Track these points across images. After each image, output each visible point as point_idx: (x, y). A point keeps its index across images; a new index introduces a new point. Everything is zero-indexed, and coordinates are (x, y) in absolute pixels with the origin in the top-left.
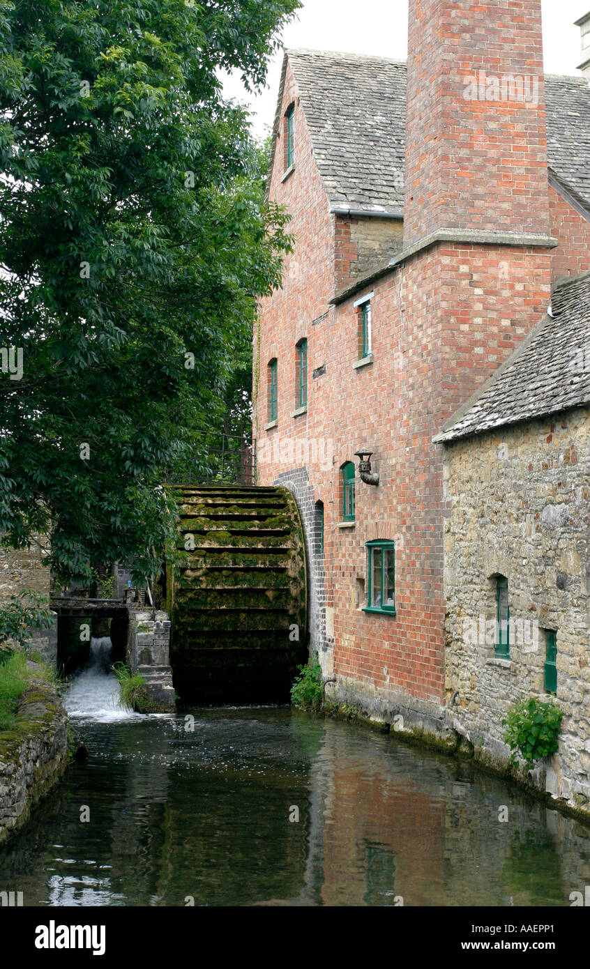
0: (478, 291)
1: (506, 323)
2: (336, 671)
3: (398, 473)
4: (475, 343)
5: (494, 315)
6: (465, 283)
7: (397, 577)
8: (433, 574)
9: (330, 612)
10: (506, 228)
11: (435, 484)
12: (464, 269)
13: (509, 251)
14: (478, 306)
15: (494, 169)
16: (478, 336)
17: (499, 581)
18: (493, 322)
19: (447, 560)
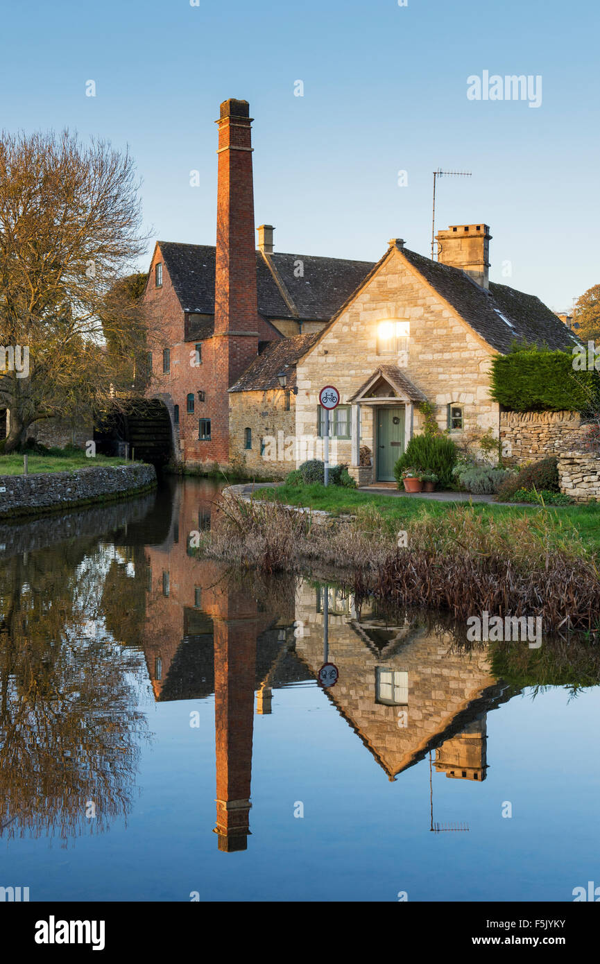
0: (238, 349)
1: (246, 358)
3: (212, 399)
4: (237, 363)
6: (235, 346)
7: (212, 430)
8: (226, 428)
10: (246, 331)
11: (226, 403)
12: (235, 342)
13: (246, 338)
14: (239, 353)
15: (243, 314)
16: (239, 361)
17: (248, 430)
19: (230, 424)
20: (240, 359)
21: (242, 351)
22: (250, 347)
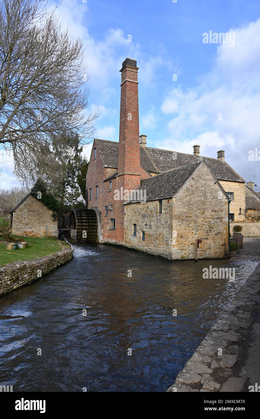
0: (130, 182)
1: (134, 186)
2: (103, 239)
3: (116, 208)
5: (132, 185)
6: (128, 180)
7: (116, 224)
8: (122, 224)
9: (102, 230)
10: (134, 172)
11: (123, 210)
12: (128, 178)
13: (134, 176)
15: (132, 163)
17: (135, 225)
18: (132, 186)
19: (125, 221)
20: (130, 187)
21: (132, 183)
22: (136, 181)
